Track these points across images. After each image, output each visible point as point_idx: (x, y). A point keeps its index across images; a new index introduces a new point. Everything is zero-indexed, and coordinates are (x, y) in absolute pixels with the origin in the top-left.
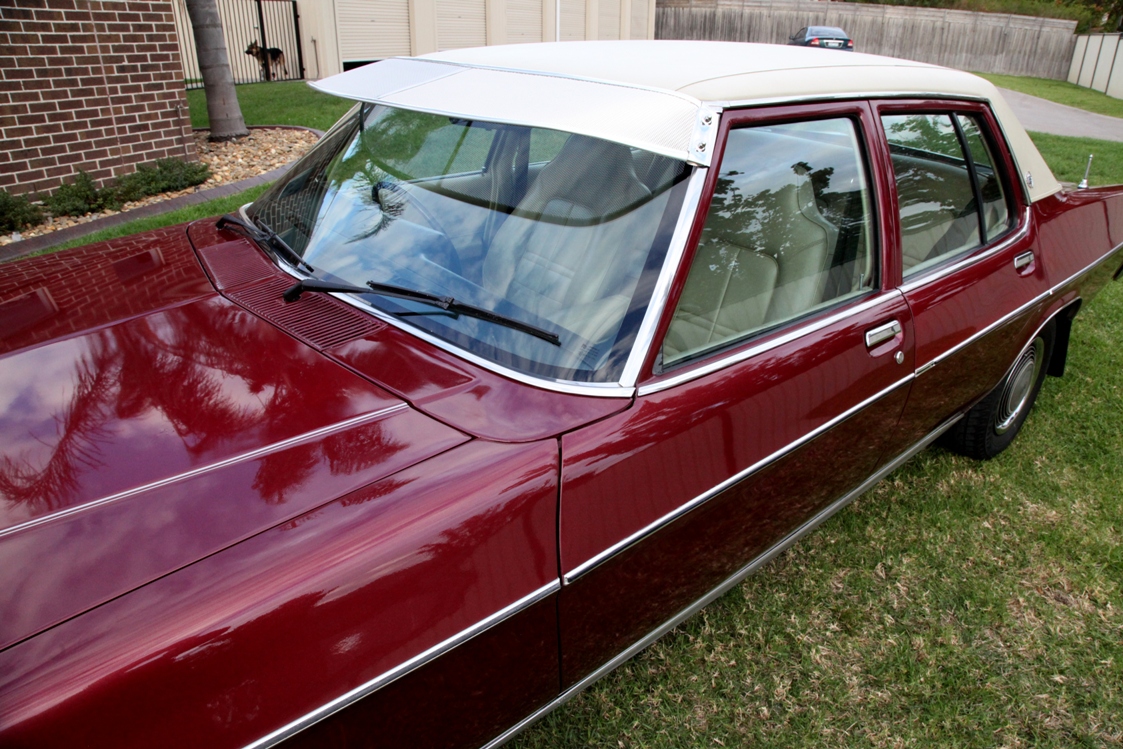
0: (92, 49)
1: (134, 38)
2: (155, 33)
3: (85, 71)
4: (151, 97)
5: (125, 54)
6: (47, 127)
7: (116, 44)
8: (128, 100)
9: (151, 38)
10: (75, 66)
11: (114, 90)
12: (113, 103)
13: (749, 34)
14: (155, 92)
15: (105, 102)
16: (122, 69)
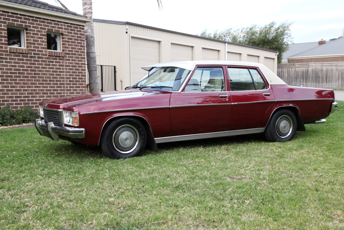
0: (63, 75)
1: (74, 72)
2: (80, 71)
3: (60, 81)
4: (77, 90)
5: (71, 77)
6: (49, 96)
7: (70, 74)
8: (70, 90)
9: (79, 73)
10: (58, 79)
11: (67, 87)
12: (66, 91)
13: (326, 79)
14: (78, 89)
15: (64, 90)
16: (70, 81)
